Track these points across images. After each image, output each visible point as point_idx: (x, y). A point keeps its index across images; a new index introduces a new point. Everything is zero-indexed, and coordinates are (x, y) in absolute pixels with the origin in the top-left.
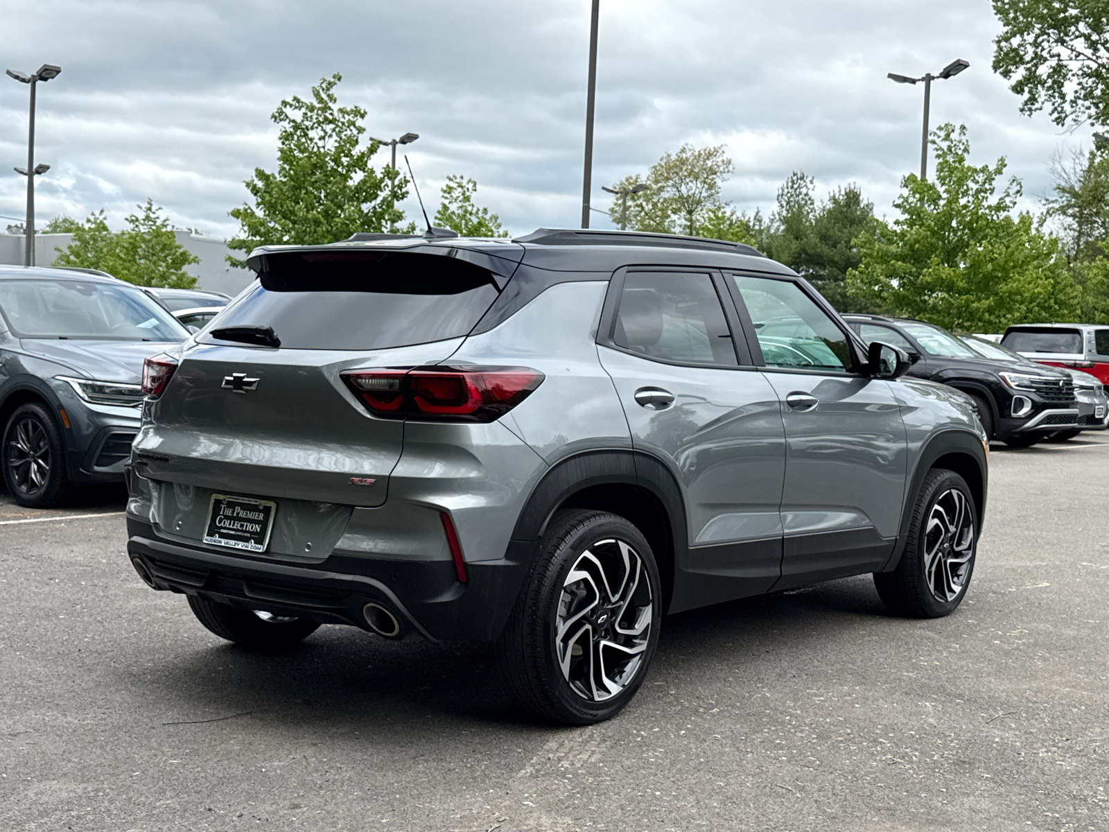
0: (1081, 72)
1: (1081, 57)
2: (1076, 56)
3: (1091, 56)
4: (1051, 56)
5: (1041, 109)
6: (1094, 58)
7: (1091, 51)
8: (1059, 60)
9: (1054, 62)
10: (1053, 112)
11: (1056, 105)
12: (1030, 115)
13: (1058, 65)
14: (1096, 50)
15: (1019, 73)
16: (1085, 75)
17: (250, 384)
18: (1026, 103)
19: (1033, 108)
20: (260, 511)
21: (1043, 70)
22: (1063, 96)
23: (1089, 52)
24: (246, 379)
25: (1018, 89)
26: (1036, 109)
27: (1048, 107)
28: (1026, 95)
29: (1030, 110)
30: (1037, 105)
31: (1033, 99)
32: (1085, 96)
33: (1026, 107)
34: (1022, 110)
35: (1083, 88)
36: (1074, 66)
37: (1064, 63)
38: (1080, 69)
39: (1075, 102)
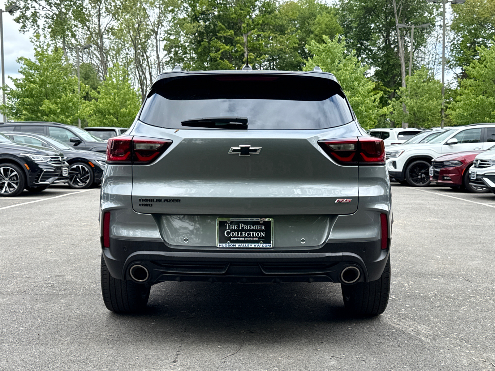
0: (45, 16)
1: (45, 9)
2: (43, 9)
3: (49, 9)
4: (32, 8)
5: (28, 31)
6: (51, 10)
7: (49, 7)
8: (35, 10)
9: (32, 10)
10: (34, 33)
11: (35, 30)
12: (24, 33)
13: (35, 12)
14: (51, 7)
15: (17, 14)
16: (47, 17)
17: (255, 151)
18: (22, 28)
19: (25, 30)
20: (261, 224)
21: (28, 14)
22: (38, 26)
23: (48, 7)
24: (251, 148)
25: (17, 20)
26: (26, 31)
27: (32, 31)
28: (21, 25)
29: (24, 31)
30: (26, 29)
31: (24, 26)
32: (48, 27)
33: (22, 30)
34: (20, 31)
35: (47, 23)
36: (42, 13)
37: (38, 11)
38: (45, 15)
39: (44, 29)
